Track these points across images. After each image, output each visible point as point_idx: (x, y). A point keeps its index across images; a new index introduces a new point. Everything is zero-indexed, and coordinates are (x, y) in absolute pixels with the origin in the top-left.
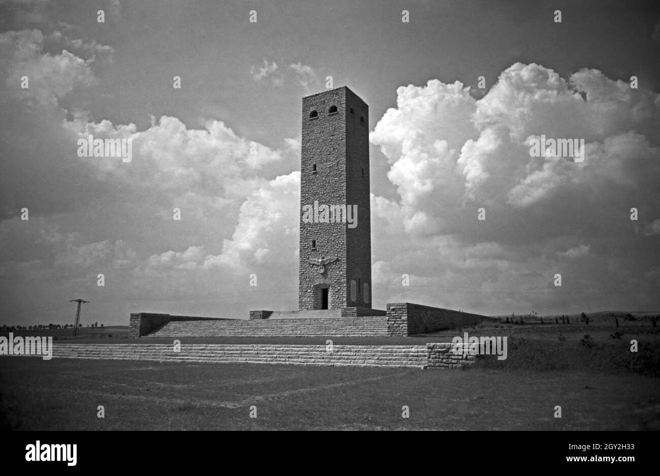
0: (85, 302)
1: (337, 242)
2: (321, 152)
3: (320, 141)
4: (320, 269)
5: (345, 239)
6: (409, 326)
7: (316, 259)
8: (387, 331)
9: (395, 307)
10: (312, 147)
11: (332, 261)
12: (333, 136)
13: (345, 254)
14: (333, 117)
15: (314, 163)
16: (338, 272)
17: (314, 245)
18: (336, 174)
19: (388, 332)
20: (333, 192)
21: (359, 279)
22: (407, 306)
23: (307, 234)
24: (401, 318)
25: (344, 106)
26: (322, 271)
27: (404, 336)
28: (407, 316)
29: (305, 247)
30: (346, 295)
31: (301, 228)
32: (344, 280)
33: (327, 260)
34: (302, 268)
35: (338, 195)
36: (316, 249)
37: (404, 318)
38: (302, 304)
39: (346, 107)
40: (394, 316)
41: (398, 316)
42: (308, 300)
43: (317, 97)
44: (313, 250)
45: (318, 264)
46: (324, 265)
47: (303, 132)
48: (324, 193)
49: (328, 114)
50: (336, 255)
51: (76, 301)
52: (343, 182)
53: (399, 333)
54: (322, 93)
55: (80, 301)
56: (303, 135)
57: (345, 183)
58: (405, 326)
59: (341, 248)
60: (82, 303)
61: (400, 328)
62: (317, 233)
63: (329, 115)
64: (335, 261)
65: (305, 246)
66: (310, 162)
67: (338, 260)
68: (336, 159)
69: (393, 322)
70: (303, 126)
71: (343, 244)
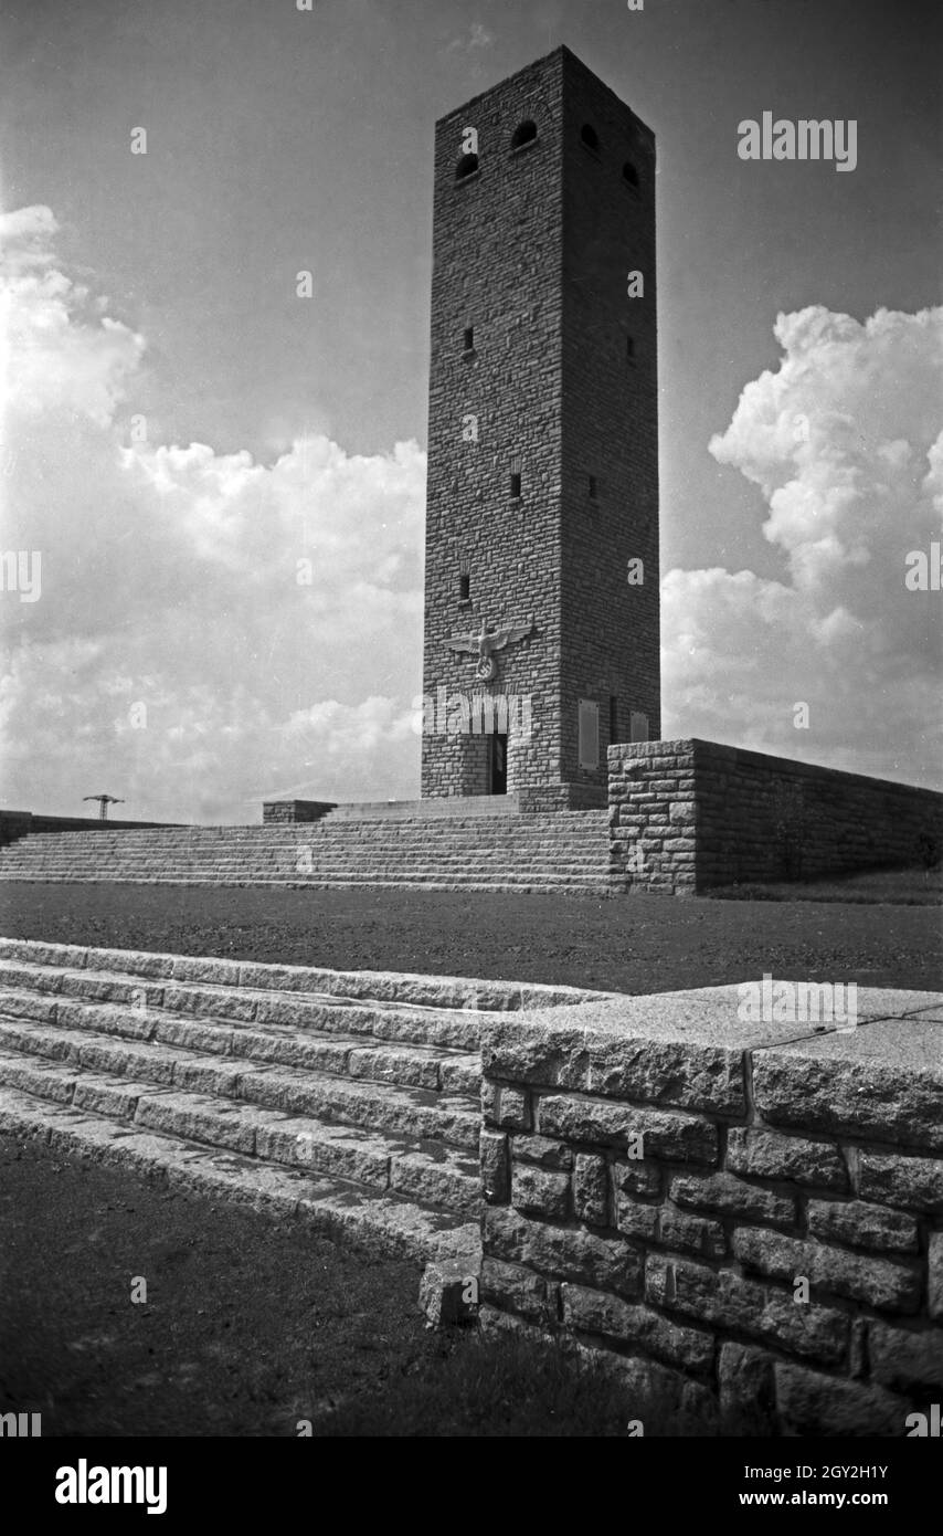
0: (115, 801)
1: (533, 575)
2: (485, 285)
3: (485, 247)
4: (480, 667)
5: (556, 562)
6: (704, 845)
7: (470, 636)
8: (607, 867)
9: (641, 762)
10: (462, 274)
11: (517, 639)
12: (522, 222)
13: (556, 614)
14: (522, 161)
15: (468, 325)
16: (535, 674)
17: (465, 593)
18: (532, 347)
19: (613, 872)
20: (520, 409)
21: (613, 699)
22: (696, 757)
23: (444, 557)
24: (666, 811)
25: (557, 114)
26: (486, 673)
27: (680, 892)
28: (697, 800)
29: (441, 601)
30: (557, 750)
31: (429, 540)
32: (553, 698)
33: (502, 636)
34: (432, 668)
35: (537, 418)
36: (470, 604)
37: (681, 809)
38: (430, 781)
39: (564, 116)
40: (637, 802)
41: (654, 800)
42: (448, 769)
43: (478, 106)
44: (462, 608)
45: (474, 651)
46: (494, 655)
47: (436, 231)
48: (495, 418)
49: (510, 153)
50: (530, 616)
51: (97, 798)
52: (551, 372)
53: (657, 881)
54: (492, 91)
55: (105, 799)
56: (435, 241)
57: (558, 374)
58: (683, 846)
59: (545, 594)
60: (110, 803)
61: (665, 855)
62: (473, 550)
63: (511, 158)
64: (526, 637)
65: (439, 598)
66: (454, 324)
67: (534, 633)
68: (534, 297)
69: (633, 831)
70: (437, 212)
71: (552, 579)
